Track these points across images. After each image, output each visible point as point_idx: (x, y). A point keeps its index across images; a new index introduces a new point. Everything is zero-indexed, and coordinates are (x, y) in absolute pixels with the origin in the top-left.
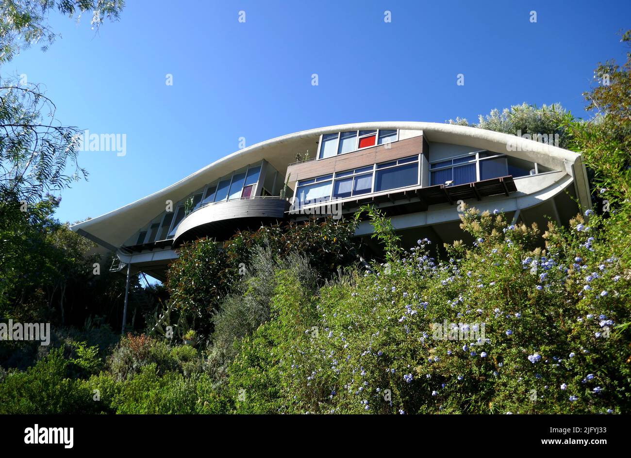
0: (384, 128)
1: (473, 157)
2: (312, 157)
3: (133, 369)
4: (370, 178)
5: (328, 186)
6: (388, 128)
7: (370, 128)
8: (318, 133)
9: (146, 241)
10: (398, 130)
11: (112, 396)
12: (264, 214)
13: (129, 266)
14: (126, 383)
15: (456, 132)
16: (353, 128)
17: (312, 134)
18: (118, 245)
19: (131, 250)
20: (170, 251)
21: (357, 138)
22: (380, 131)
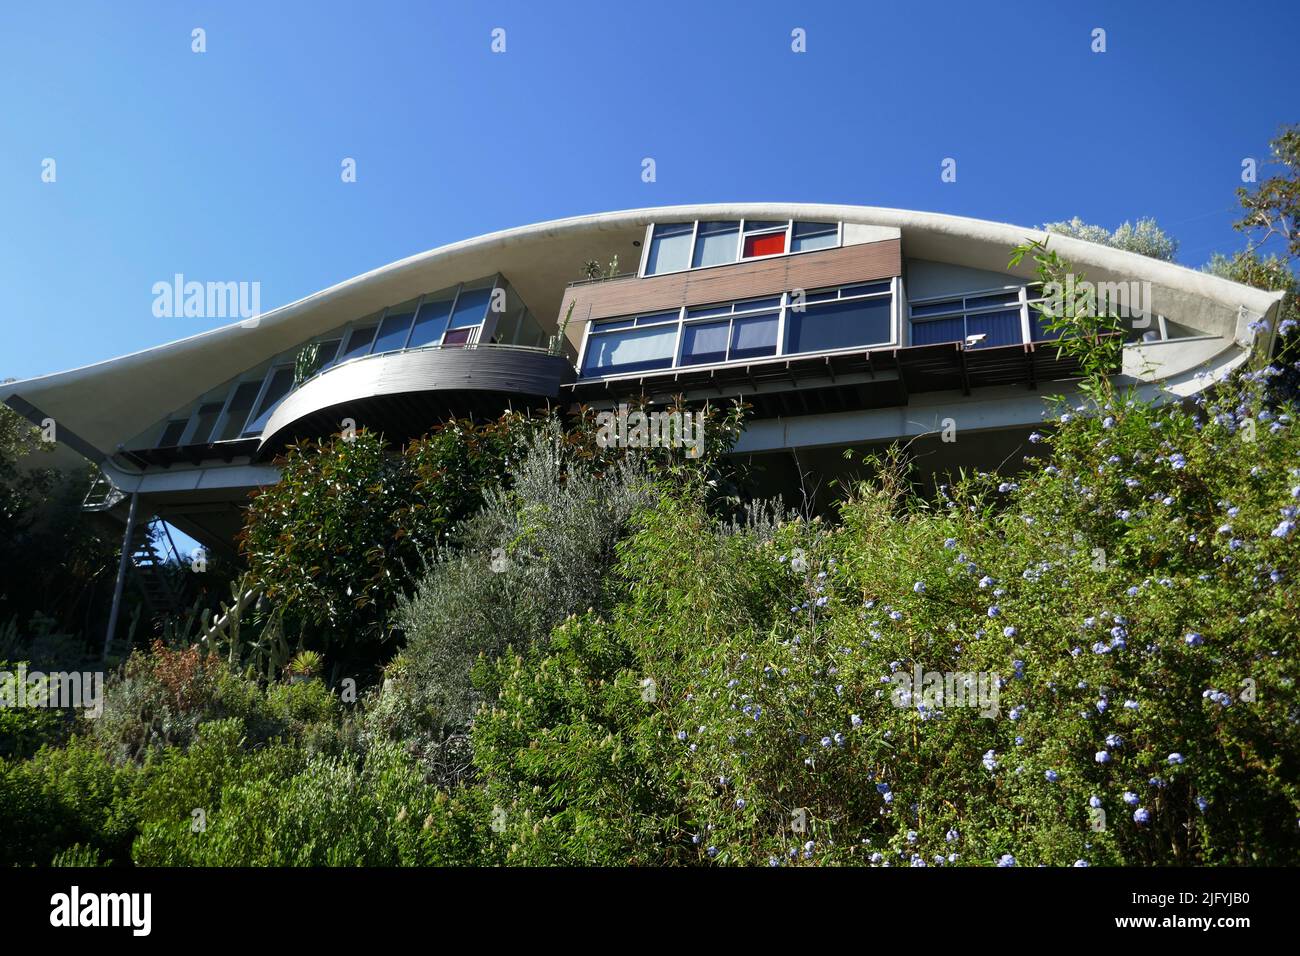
0: (806, 218)
1: (1014, 296)
2: (628, 269)
3: (161, 734)
4: (770, 323)
5: (666, 336)
6: (817, 218)
7: (772, 215)
8: (643, 219)
9: (185, 440)
10: (840, 224)
11: (106, 802)
12: (508, 384)
13: (134, 498)
14: (141, 771)
15: (981, 236)
16: (730, 213)
17: (628, 221)
18: (107, 448)
19: (143, 460)
20: (247, 467)
21: (741, 237)
22: (795, 223)
